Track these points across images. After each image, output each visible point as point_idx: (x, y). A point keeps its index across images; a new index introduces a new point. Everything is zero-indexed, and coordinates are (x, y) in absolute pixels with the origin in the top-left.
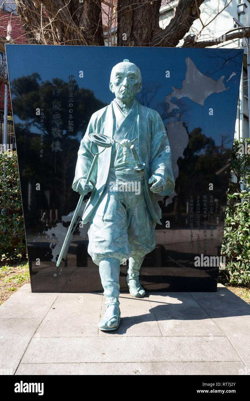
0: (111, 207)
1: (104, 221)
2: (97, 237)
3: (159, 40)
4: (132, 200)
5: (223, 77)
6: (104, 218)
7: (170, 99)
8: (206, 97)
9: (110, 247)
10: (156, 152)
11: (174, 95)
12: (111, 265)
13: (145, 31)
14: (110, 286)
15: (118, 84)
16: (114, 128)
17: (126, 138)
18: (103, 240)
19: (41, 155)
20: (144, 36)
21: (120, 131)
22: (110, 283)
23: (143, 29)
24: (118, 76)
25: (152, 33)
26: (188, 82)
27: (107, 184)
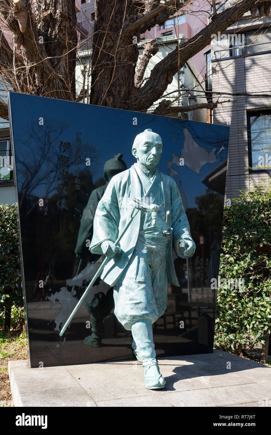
0: (142, 269)
1: (137, 283)
2: (131, 300)
3: (136, 100)
4: (157, 262)
5: (214, 150)
6: (137, 280)
7: (171, 165)
8: (201, 167)
9: (146, 309)
10: (176, 217)
11: (174, 162)
12: (147, 326)
13: (124, 89)
14: (149, 347)
15: (146, 152)
16: (142, 192)
17: (154, 203)
18: (138, 301)
19: (46, 212)
20: (123, 93)
22: (148, 344)
23: (122, 87)
24: (146, 145)
25: (129, 92)
26: (186, 151)
27: (135, 247)
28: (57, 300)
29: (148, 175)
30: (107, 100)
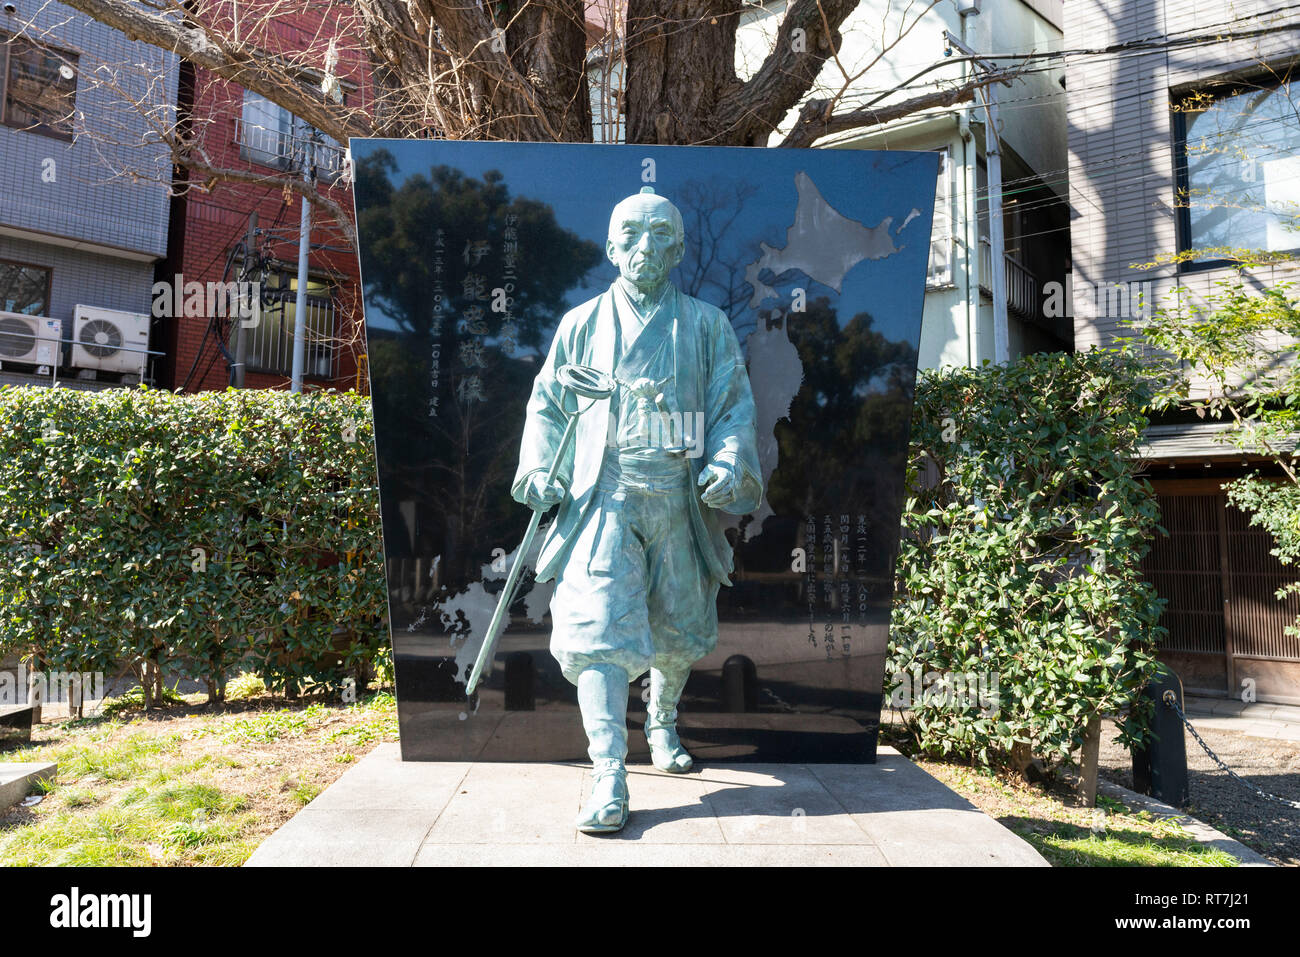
0: (608, 542)
1: (590, 575)
2: (574, 614)
3: (735, 111)
4: (659, 526)
5: (889, 220)
6: (592, 569)
7: (757, 273)
8: (846, 269)
9: (604, 637)
10: (717, 409)
11: (766, 266)
12: (608, 680)
13: (698, 90)
14: (605, 730)
15: (627, 247)
16: (618, 351)
17: (646, 374)
18: (588, 620)
19: (433, 410)
20: (696, 100)
21: (631, 358)
22: (604, 724)
23: (694, 84)
25: (715, 92)
26: (802, 232)
27: (598, 485)
28: (460, 613)
30: (657, 123)
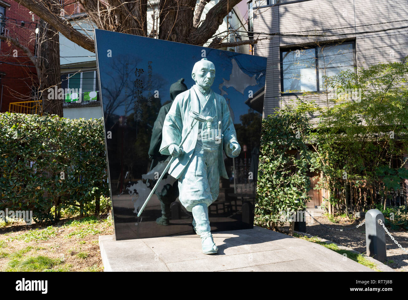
0: (200, 166)
1: (196, 176)
2: (192, 188)
3: (194, 37)
4: (211, 161)
5: (255, 75)
6: (196, 174)
7: (222, 87)
8: (245, 88)
9: (203, 195)
10: (226, 127)
11: (224, 85)
12: (204, 208)
13: (185, 29)
14: (205, 223)
15: (203, 76)
16: (200, 108)
17: (209, 115)
18: (197, 190)
19: (125, 123)
20: (184, 32)
21: (204, 110)
22: (205, 221)
23: (184, 27)
24: (203, 70)
25: (189, 31)
26: (233, 76)
27: (195, 149)
28: (135, 190)
29: (204, 94)
30: (172, 37)
